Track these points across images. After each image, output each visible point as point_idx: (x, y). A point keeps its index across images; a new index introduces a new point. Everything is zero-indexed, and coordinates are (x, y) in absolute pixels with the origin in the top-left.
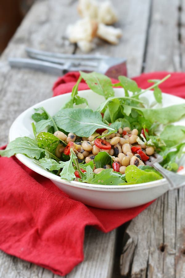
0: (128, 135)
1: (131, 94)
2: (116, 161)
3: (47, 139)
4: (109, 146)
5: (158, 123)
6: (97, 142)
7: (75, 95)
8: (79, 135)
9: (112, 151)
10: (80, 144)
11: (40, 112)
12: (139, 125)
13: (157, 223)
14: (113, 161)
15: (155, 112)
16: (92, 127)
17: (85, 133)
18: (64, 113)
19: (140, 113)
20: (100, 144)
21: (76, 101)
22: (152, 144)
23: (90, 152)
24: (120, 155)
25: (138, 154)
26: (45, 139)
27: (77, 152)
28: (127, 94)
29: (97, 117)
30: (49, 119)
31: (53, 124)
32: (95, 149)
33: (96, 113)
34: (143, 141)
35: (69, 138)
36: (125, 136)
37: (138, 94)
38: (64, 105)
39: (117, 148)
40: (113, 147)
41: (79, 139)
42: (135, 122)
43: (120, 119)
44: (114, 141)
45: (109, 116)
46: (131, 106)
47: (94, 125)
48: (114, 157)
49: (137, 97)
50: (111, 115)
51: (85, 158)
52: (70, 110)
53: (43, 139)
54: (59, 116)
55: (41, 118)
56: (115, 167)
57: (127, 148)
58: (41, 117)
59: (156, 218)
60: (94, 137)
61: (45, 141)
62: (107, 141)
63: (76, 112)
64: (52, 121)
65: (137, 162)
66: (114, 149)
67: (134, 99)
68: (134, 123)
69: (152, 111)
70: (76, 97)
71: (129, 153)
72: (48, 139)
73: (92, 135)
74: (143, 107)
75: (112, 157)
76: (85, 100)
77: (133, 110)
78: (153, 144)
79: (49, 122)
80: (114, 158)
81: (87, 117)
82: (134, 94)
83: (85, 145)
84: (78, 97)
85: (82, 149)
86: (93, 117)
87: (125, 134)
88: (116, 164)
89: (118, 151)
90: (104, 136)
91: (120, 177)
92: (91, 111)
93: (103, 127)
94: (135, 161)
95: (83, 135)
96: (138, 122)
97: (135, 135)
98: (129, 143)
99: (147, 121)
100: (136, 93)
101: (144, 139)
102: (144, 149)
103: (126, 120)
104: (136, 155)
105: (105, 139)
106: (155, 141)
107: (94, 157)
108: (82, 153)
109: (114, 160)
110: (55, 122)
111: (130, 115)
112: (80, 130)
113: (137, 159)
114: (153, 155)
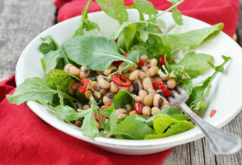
0: (146, 66)
1: (146, 17)
2: (138, 101)
3: (58, 76)
4: (128, 83)
6: (115, 78)
7: (84, 20)
8: (93, 68)
9: (132, 88)
10: (96, 80)
11: (48, 42)
12: (157, 52)
15: (174, 38)
16: (107, 58)
17: (100, 66)
18: (74, 42)
19: (157, 39)
20: (118, 81)
21: (87, 26)
22: (174, 77)
23: (108, 90)
24: (141, 92)
25: (160, 91)
26: (56, 76)
27: (93, 90)
28: (142, 18)
29: (112, 47)
30: (59, 50)
31: (63, 54)
32: (113, 88)
33: (110, 41)
34: (165, 73)
35: (82, 74)
36: (143, 67)
37: (155, 16)
38: (73, 33)
39: (137, 84)
40: (132, 82)
41: (93, 74)
42: (152, 49)
43: (136, 46)
44: (133, 75)
45: (124, 42)
46: (148, 31)
47: (109, 56)
48: (135, 95)
49: (154, 20)
50: (127, 42)
51: (102, 96)
52: (81, 38)
53: (54, 77)
54: (69, 46)
55: (49, 49)
56: (137, 109)
57: (147, 83)
58: (49, 47)
60: (110, 71)
61: (56, 78)
62: (125, 75)
63: (88, 40)
64: (61, 51)
65: (161, 101)
66: (134, 86)
67: (151, 23)
68: (151, 50)
69: (170, 36)
70: (86, 22)
71: (151, 90)
72: (60, 76)
73: (108, 68)
74: (160, 32)
75: (131, 95)
76: (96, 24)
77: (150, 36)
78: (176, 77)
79: (58, 53)
80: (135, 97)
81: (100, 46)
82: (150, 17)
83: (101, 82)
84: (89, 21)
85: (98, 86)
86: (107, 46)
87: (143, 65)
88: (139, 105)
90: (121, 69)
91: (144, 123)
92: (104, 40)
93: (117, 58)
94: (159, 100)
95: (98, 69)
96: (155, 48)
97: (154, 66)
98: (149, 76)
99: (166, 47)
100: (152, 16)
101: (166, 71)
103: (142, 47)
104: (158, 91)
105: (123, 72)
106: (177, 73)
107: (112, 96)
108: (98, 91)
109: (135, 99)
110: (65, 53)
111: (147, 41)
112: (93, 62)
113: (161, 98)
114: (175, 89)
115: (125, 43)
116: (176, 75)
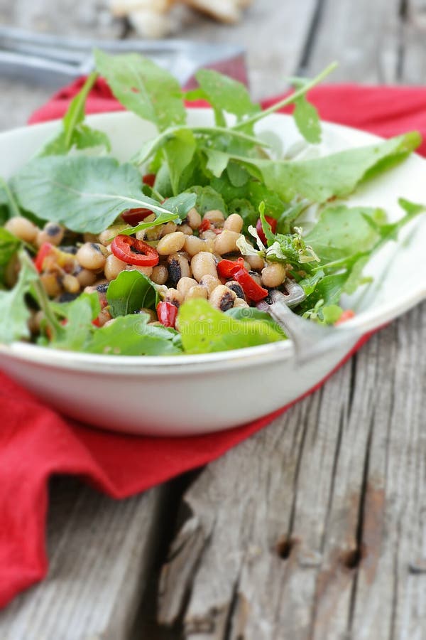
0: (213, 231)
1: (231, 120)
2: (168, 299)
4: (151, 257)
5: (305, 201)
6: (118, 244)
7: (75, 123)
8: (73, 226)
9: (162, 273)
10: (74, 252)
12: (251, 207)
13: (277, 477)
14: (161, 298)
15: (296, 173)
16: (112, 205)
17: (93, 221)
18: (38, 169)
19: (252, 173)
20: (125, 250)
21: (80, 138)
22: (279, 256)
23: (98, 275)
24: (184, 282)
25: (235, 283)
27: (62, 272)
28: (220, 120)
29: (129, 180)
31: (8, 197)
32: (112, 265)
33: (126, 168)
34: (256, 247)
35: (42, 235)
36: (204, 233)
37: (252, 119)
38: (40, 149)
39: (177, 263)
40: (163, 260)
41: (72, 239)
42: (240, 198)
43: (196, 188)
44: (168, 243)
45: (170, 180)
46: (231, 152)
47: (115, 200)
48: (164, 287)
49: (249, 127)
50: (174, 177)
51: (82, 288)
52: (57, 160)
54: (26, 178)
56: (164, 314)
57: (205, 263)
59: (276, 462)
60: (113, 234)
62: (151, 243)
65: (227, 301)
66: (168, 267)
67: (241, 134)
68: (237, 202)
69: (286, 166)
70: (79, 129)
71: (210, 277)
73: (111, 227)
74: (265, 157)
75: (157, 287)
76: (104, 136)
77: (233, 164)
78: (284, 257)
80: (163, 291)
82: (239, 119)
83: (86, 254)
84: (86, 129)
85: (76, 263)
87: (206, 229)
88: (168, 307)
89: (179, 271)
90: (140, 231)
91: (171, 340)
92: (113, 164)
93: (141, 205)
94: (223, 299)
95: (87, 229)
96: (248, 198)
97: (232, 229)
98: (211, 250)
99: (272, 193)
100: (246, 118)
101: (259, 243)
102: (258, 270)
103: (213, 191)
104: (229, 283)
105: (146, 238)
106: (287, 248)
107: (105, 287)
108: (75, 275)
109: (162, 294)
110: (13, 194)
111: (225, 173)
112: (77, 214)
113: (227, 294)
115: (172, 181)
116: (285, 253)
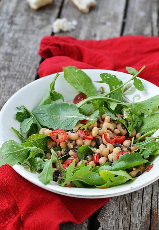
3: (36, 140)
9: (94, 143)
11: (22, 111)
24: (101, 146)
26: (35, 141)
29: (74, 110)
30: (32, 117)
31: (36, 121)
33: (72, 106)
39: (98, 139)
52: (48, 106)
53: (33, 141)
55: (23, 117)
58: (23, 116)
60: (77, 128)
63: (53, 107)
64: (34, 118)
66: (96, 141)
72: (38, 140)
79: (32, 120)
81: (64, 110)
86: (70, 110)
89: (99, 142)
92: (67, 105)
112: (61, 124)
